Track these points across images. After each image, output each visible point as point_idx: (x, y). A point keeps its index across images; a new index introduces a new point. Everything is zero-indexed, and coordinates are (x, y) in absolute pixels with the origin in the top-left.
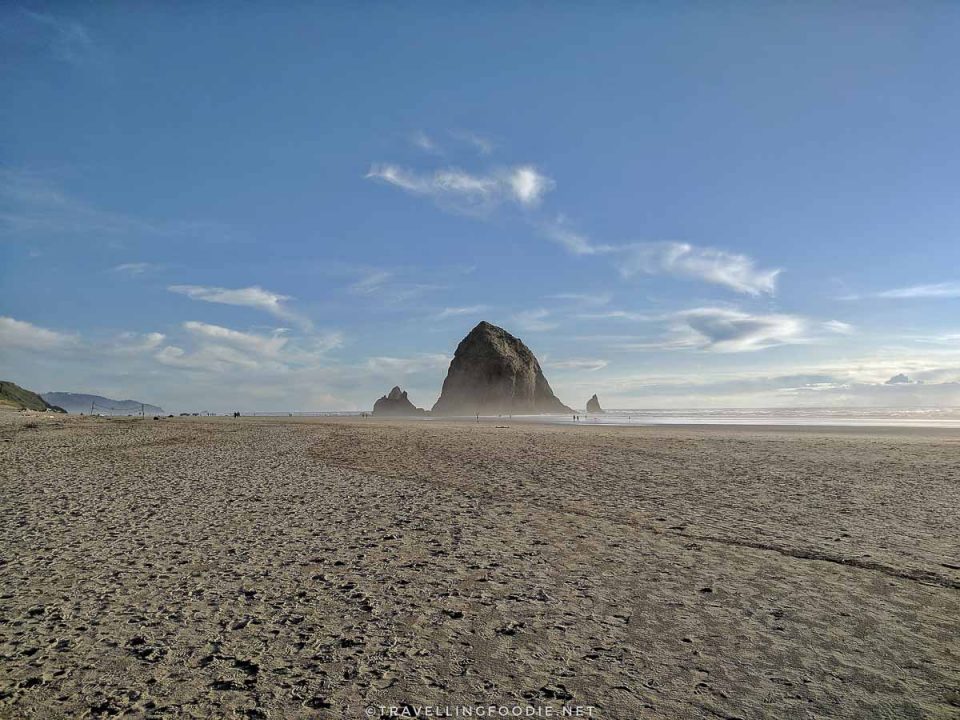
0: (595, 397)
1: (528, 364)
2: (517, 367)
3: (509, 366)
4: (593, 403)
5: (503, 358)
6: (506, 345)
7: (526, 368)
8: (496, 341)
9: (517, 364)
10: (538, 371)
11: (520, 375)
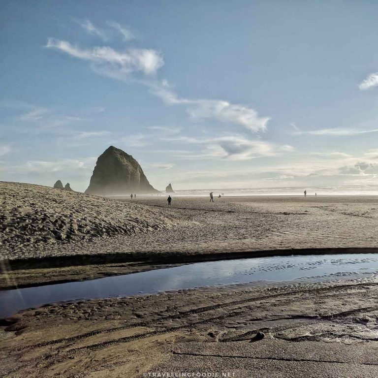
0: (170, 184)
1: (136, 169)
2: (131, 170)
3: (127, 169)
4: (169, 188)
5: (124, 165)
6: (124, 158)
7: (136, 170)
8: (119, 156)
9: (131, 168)
10: (142, 172)
11: (133, 174)
